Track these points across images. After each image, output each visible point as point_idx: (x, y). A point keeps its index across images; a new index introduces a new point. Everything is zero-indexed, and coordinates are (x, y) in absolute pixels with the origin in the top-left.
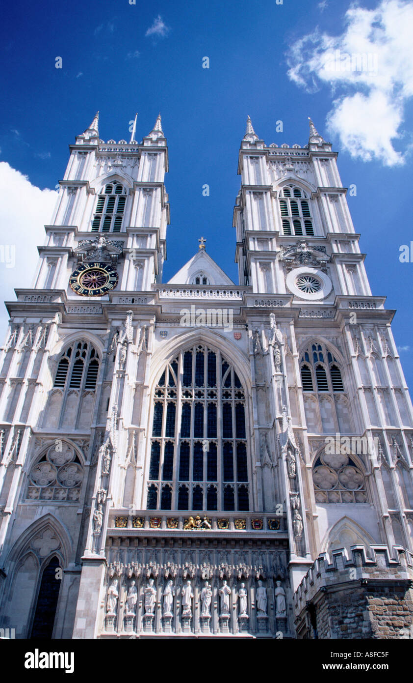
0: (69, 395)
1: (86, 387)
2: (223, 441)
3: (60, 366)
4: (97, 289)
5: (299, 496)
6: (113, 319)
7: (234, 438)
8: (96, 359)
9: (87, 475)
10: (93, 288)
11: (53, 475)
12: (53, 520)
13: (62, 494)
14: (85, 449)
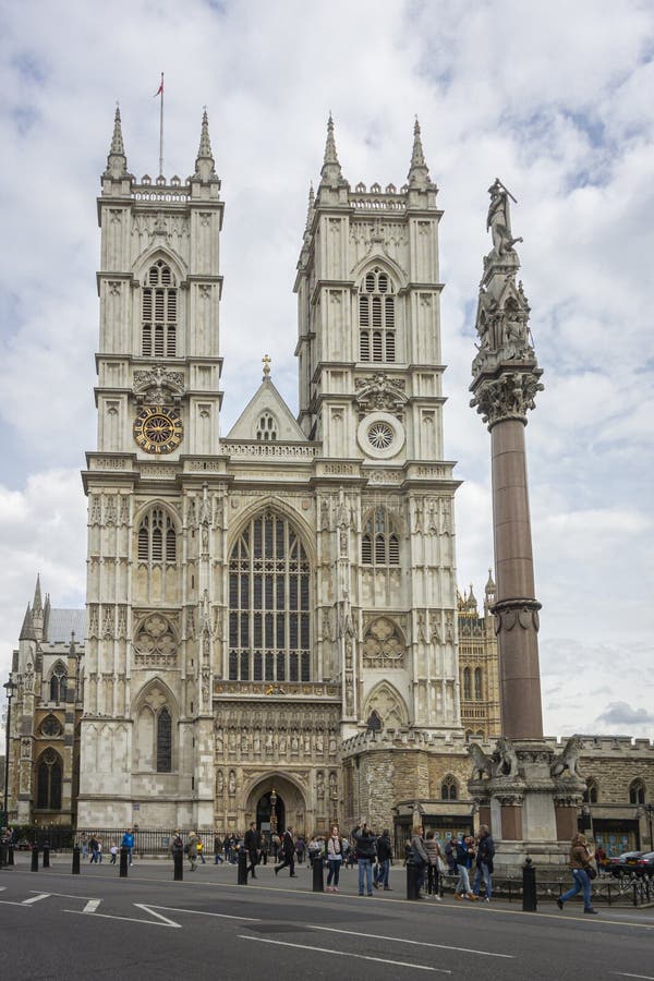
0: (153, 568)
1: (168, 560)
2: (290, 612)
3: (140, 536)
5: (352, 672)
6: (188, 490)
7: (299, 610)
8: (173, 528)
11: (152, 645)
12: (160, 681)
13: (162, 661)
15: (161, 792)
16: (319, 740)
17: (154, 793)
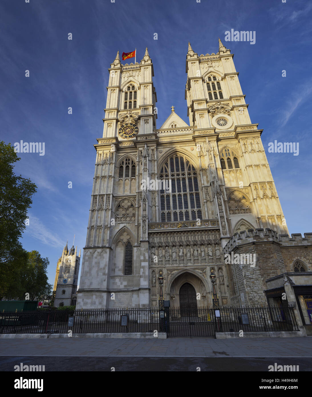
0: (125, 180)
1: (132, 177)
2: (189, 193)
3: (120, 169)
4: (130, 135)
5: (223, 212)
6: (139, 147)
7: (194, 191)
8: (134, 165)
9: (137, 211)
10: (128, 135)
11: (124, 212)
12: (126, 228)
13: (128, 219)
14: (135, 201)
15: (125, 286)
16: (210, 250)
17: (122, 287)
